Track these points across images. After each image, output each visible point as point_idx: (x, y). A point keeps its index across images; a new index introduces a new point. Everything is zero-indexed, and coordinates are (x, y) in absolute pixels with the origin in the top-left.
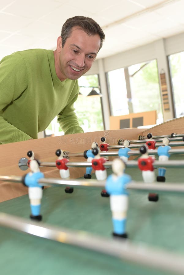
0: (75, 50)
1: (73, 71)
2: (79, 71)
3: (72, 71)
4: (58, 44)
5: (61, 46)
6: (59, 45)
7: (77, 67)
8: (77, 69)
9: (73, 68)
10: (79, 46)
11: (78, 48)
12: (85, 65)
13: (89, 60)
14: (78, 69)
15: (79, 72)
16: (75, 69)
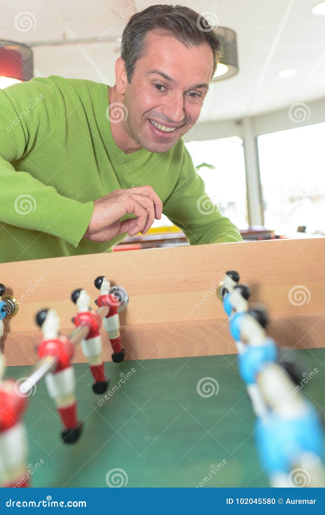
0: (158, 82)
1: (157, 132)
2: (173, 131)
3: (155, 133)
4: (118, 75)
5: (125, 78)
6: (120, 76)
7: (168, 123)
8: (167, 126)
9: (159, 127)
10: (167, 72)
11: (166, 77)
12: (185, 115)
13: (192, 103)
14: (171, 127)
15: (173, 135)
16: (164, 128)
